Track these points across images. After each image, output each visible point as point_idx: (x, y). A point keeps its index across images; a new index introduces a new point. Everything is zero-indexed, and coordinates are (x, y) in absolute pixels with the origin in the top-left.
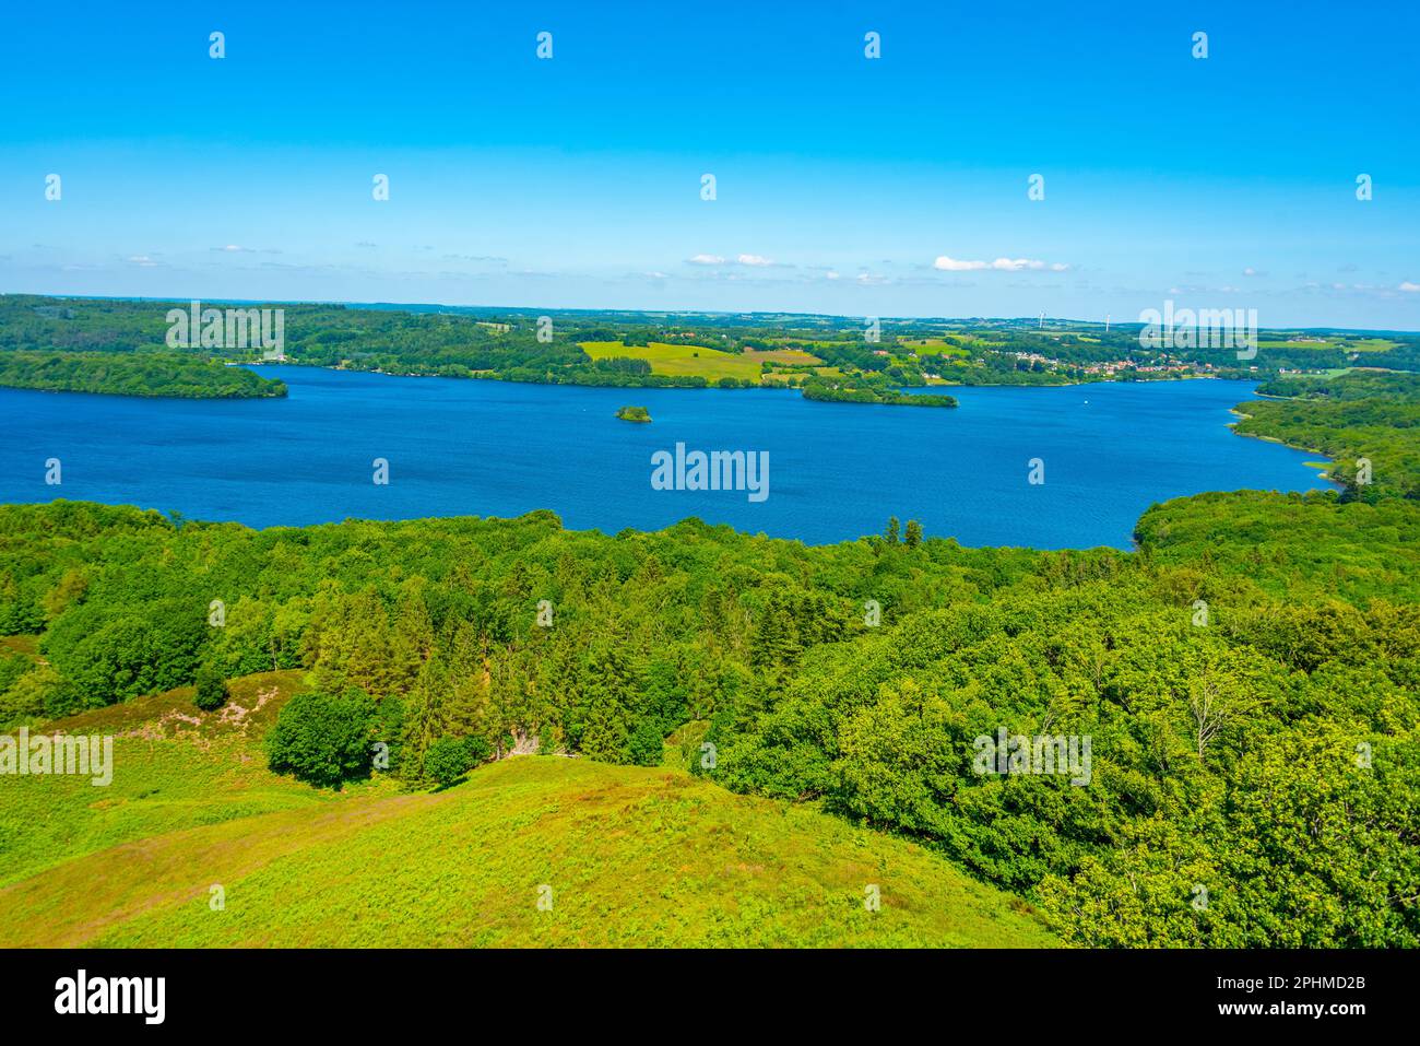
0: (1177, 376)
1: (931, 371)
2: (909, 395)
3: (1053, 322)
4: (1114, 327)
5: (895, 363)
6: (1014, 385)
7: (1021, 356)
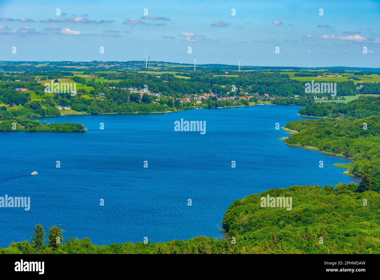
0: (246, 103)
1: (63, 104)
2: (47, 124)
3: (155, 64)
4: (199, 67)
5: (34, 98)
6: (128, 114)
7: (133, 91)
